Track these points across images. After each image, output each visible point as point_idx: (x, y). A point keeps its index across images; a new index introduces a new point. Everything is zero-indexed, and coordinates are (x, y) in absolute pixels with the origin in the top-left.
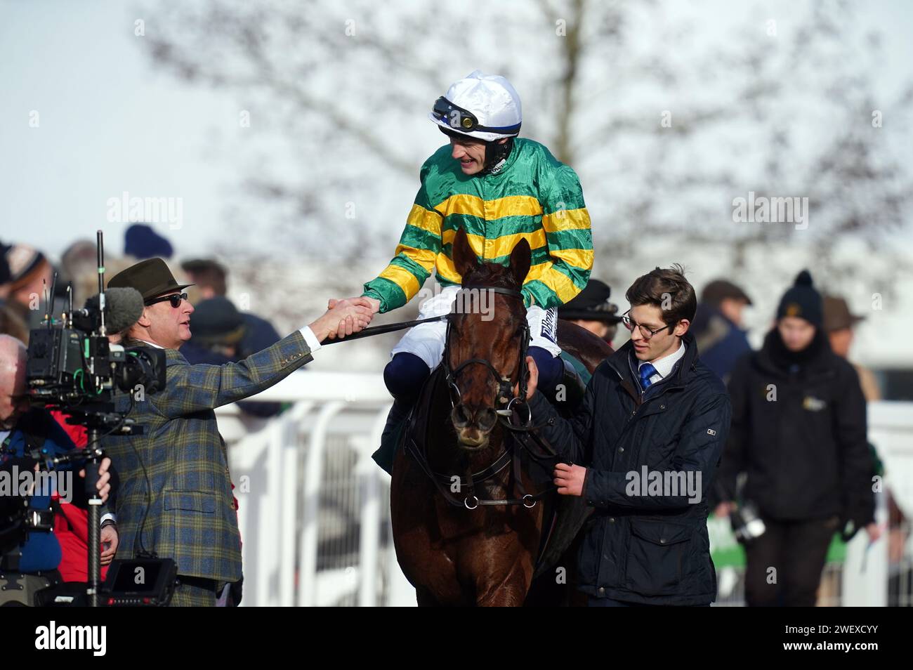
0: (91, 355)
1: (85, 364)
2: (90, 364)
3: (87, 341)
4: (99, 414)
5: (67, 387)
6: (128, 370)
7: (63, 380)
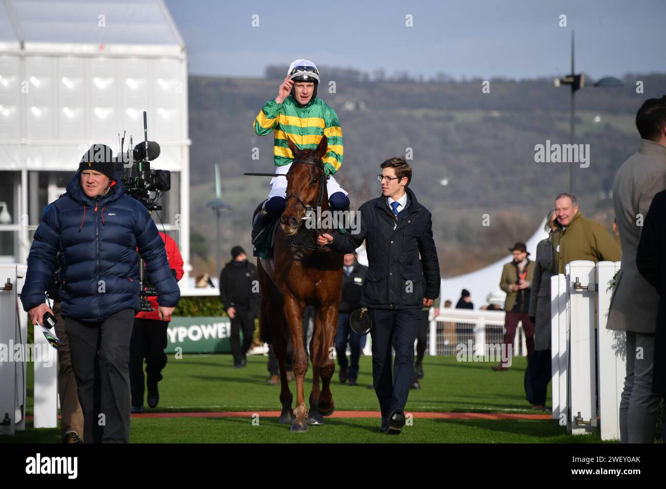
0: (143, 170)
1: (140, 174)
2: (142, 175)
3: (140, 164)
4: (144, 199)
5: (132, 185)
6: (156, 180)
7: (130, 181)
